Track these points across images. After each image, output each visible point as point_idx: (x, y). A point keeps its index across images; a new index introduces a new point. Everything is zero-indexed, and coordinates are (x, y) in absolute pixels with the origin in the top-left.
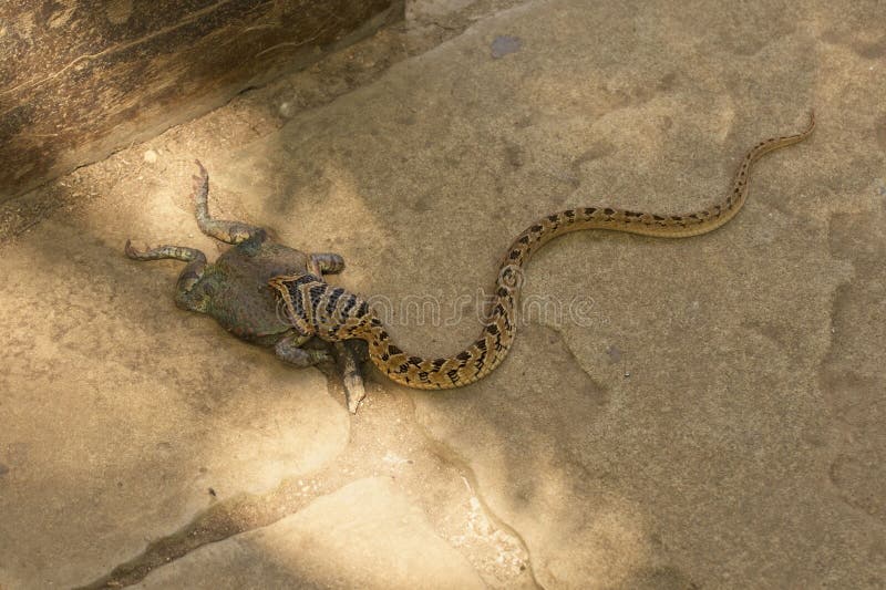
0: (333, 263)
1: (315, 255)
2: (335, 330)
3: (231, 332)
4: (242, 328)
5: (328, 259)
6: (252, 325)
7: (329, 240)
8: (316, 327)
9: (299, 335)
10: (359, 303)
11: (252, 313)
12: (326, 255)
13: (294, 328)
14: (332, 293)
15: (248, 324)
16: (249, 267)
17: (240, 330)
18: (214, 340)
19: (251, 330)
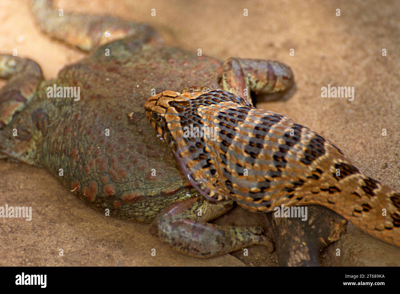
0: (272, 76)
1: (237, 60)
2: (263, 189)
3: (78, 195)
4: (95, 185)
5: (263, 69)
6: (113, 179)
7: (271, 45)
8: (229, 183)
9: (201, 200)
10: (305, 138)
11: (115, 157)
12: (259, 61)
13: (190, 187)
14: (257, 122)
15: (106, 178)
16: (115, 81)
17: (92, 190)
18: (51, 210)
19: (112, 189)
